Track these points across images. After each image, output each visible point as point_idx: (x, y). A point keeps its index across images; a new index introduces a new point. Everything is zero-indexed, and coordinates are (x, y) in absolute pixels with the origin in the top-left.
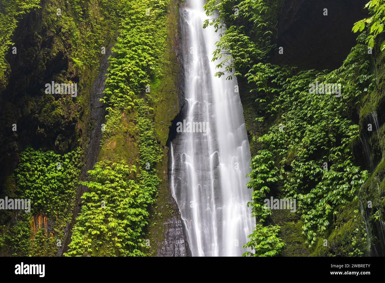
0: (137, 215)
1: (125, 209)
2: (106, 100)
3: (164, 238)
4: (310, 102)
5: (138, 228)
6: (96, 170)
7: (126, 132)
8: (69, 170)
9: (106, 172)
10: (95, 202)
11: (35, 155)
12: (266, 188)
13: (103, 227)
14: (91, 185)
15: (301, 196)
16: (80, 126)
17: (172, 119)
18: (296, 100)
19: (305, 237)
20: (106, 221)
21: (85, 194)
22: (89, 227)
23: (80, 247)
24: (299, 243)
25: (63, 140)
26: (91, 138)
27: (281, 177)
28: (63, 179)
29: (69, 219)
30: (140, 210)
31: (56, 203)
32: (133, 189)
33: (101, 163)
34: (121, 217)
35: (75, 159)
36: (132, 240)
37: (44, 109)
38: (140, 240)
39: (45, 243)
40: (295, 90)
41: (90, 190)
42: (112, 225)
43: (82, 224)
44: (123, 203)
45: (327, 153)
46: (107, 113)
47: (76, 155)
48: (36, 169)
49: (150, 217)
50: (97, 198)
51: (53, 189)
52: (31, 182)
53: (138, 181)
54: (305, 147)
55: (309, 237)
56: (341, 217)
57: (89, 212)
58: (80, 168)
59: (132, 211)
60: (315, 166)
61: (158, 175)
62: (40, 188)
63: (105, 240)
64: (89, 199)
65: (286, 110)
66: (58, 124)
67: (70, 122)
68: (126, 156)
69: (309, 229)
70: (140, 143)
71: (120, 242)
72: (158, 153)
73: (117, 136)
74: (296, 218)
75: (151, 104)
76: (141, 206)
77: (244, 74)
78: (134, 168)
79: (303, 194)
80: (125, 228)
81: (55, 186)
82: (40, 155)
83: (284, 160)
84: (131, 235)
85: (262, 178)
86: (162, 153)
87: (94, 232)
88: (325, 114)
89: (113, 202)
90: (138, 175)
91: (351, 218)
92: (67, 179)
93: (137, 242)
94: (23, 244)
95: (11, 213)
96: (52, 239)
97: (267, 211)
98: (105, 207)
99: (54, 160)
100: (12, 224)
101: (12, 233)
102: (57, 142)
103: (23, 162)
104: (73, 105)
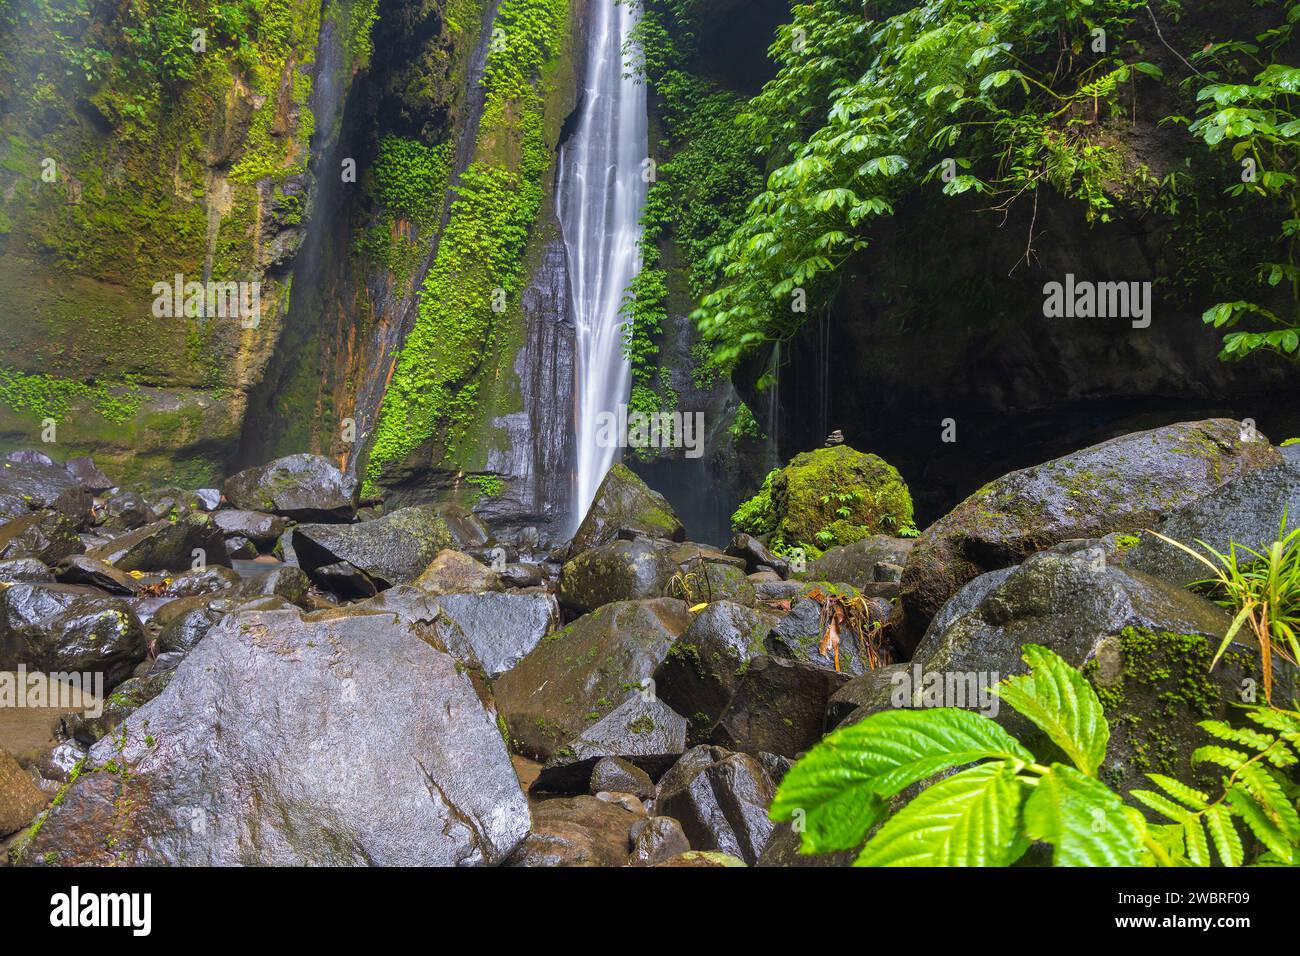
0: (513, 234)
1: (500, 225)
2: (487, 82)
4: (722, 134)
5: (514, 249)
6: (469, 174)
7: (508, 129)
8: (437, 168)
9: (481, 179)
10: (466, 213)
11: (398, 144)
12: (658, 228)
13: (474, 245)
14: (463, 192)
15: (695, 243)
16: (452, 112)
17: (566, 116)
18: (708, 127)
19: (691, 288)
20: (478, 238)
21: (455, 203)
22: (459, 243)
23: (448, 265)
24: (684, 293)
25: (431, 130)
27: (677, 217)
28: (429, 178)
29: (435, 228)
30: (518, 228)
31: (421, 207)
32: (512, 202)
33: (477, 165)
34: (495, 234)
35: (445, 154)
36: (507, 263)
37: (410, 86)
38: (516, 263)
39: (408, 254)
40: (708, 115)
41: (462, 199)
42: (485, 244)
43: (451, 237)
44: (500, 218)
45: (728, 200)
46: (487, 99)
47: (446, 149)
48: (399, 163)
49: (529, 237)
50: (469, 209)
51: (418, 190)
52: (393, 179)
53: (518, 192)
54: (707, 187)
57: (459, 225)
58: (450, 166)
59: (509, 229)
60: (715, 211)
61: (542, 186)
62: (403, 187)
63: (476, 260)
64: (459, 210)
65: (696, 136)
66: (426, 109)
67: (441, 108)
68: (506, 160)
69: (697, 279)
70: (524, 146)
71: (493, 264)
72: (544, 159)
73: (498, 133)
75: (541, 93)
76: (519, 223)
77: (654, 82)
78: (515, 176)
79: (698, 240)
80: (499, 248)
81: (420, 186)
82: (403, 145)
83: (684, 196)
84: (506, 256)
85: (656, 216)
86: (550, 160)
87: (465, 251)
88: (734, 154)
89: (488, 216)
90: (519, 186)
92: (434, 179)
93: (511, 265)
94: (383, 252)
95: (369, 215)
96: (416, 249)
97: (655, 253)
98: (478, 222)
99: (420, 153)
100: (371, 228)
101: (371, 238)
102: (424, 131)
103: (384, 152)
104: (445, 85)
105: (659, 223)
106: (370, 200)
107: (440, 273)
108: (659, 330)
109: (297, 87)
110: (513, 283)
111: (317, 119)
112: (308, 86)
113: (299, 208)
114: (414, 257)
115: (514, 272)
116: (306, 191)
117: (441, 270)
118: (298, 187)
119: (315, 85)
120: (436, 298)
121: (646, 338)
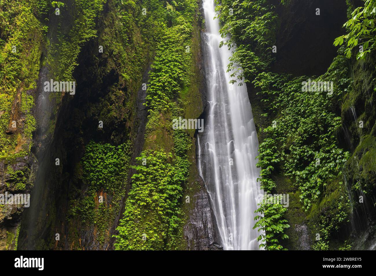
0: (173, 190)
1: (164, 185)
2: (148, 104)
3: (195, 206)
4: (303, 100)
5: (175, 199)
6: (142, 157)
7: (164, 128)
8: (122, 158)
9: (149, 158)
10: (142, 181)
11: (97, 147)
12: (271, 167)
13: (149, 199)
14: (138, 168)
15: (298, 173)
16: (129, 124)
18: (292, 99)
19: (302, 204)
20: (150, 195)
21: (134, 175)
22: (138, 200)
23: (132, 215)
24: (297, 208)
25: (117, 135)
26: (138, 133)
27: (282, 159)
28: (117, 164)
29: (123, 194)
30: (176, 186)
31: (113, 182)
32: (170, 170)
33: (146, 151)
34: (162, 191)
35: (126, 149)
36: (171, 209)
37: (102, 112)
38: (177, 209)
39: (106, 212)
40: (291, 92)
41: (138, 172)
42: (155, 197)
43: (133, 197)
44: (163, 181)
45: (317, 139)
46: (149, 114)
47: (127, 146)
48: (98, 157)
49: (184, 191)
50: (143, 178)
51: (110, 172)
52: (94, 167)
53: (173, 164)
54: (300, 135)
55: (305, 203)
56: (329, 188)
57: (138, 189)
58: (130, 155)
59: (170, 187)
60: (308, 149)
61: (188, 159)
62: (101, 171)
63: (150, 209)
64: (137, 179)
65: (284, 107)
66: (113, 123)
67: (122, 122)
68: (164, 145)
69: (305, 197)
70: (174, 136)
71: (162, 211)
72: (188, 143)
73: (157, 131)
74: (294, 190)
75: (181, 106)
76: (176, 183)
77: (251, 81)
78: (170, 155)
79: (300, 171)
80: (165, 200)
81: (112, 169)
82: (100, 147)
83: (284, 145)
84: (170, 205)
85: (267, 160)
86: (191, 143)
87: (142, 204)
88: (315, 110)
89: (156, 180)
90: (174, 160)
91: (337, 188)
92: (120, 164)
93: (174, 210)
94: (90, 213)
95: (80, 191)
96: (111, 209)
97: (272, 184)
98: (149, 185)
99: (110, 150)
100: (81, 199)
101: (81, 206)
102: (112, 137)
103: (88, 152)
104: (123, 109)
105: (271, 164)
106: (80, 181)
107: (127, 221)
108: (286, 236)
109: (24, 103)
110: (176, 222)
111: (38, 122)
112: (31, 102)
113: (25, 178)
114: (110, 214)
115: (176, 215)
116: (29, 167)
117: (128, 219)
118: (23, 164)
119: (36, 101)
120: (125, 237)
121: (278, 244)
